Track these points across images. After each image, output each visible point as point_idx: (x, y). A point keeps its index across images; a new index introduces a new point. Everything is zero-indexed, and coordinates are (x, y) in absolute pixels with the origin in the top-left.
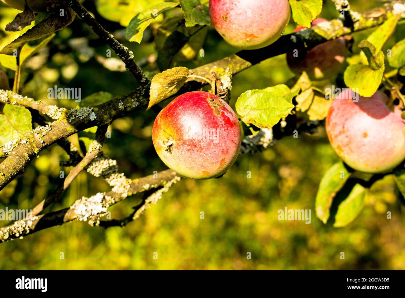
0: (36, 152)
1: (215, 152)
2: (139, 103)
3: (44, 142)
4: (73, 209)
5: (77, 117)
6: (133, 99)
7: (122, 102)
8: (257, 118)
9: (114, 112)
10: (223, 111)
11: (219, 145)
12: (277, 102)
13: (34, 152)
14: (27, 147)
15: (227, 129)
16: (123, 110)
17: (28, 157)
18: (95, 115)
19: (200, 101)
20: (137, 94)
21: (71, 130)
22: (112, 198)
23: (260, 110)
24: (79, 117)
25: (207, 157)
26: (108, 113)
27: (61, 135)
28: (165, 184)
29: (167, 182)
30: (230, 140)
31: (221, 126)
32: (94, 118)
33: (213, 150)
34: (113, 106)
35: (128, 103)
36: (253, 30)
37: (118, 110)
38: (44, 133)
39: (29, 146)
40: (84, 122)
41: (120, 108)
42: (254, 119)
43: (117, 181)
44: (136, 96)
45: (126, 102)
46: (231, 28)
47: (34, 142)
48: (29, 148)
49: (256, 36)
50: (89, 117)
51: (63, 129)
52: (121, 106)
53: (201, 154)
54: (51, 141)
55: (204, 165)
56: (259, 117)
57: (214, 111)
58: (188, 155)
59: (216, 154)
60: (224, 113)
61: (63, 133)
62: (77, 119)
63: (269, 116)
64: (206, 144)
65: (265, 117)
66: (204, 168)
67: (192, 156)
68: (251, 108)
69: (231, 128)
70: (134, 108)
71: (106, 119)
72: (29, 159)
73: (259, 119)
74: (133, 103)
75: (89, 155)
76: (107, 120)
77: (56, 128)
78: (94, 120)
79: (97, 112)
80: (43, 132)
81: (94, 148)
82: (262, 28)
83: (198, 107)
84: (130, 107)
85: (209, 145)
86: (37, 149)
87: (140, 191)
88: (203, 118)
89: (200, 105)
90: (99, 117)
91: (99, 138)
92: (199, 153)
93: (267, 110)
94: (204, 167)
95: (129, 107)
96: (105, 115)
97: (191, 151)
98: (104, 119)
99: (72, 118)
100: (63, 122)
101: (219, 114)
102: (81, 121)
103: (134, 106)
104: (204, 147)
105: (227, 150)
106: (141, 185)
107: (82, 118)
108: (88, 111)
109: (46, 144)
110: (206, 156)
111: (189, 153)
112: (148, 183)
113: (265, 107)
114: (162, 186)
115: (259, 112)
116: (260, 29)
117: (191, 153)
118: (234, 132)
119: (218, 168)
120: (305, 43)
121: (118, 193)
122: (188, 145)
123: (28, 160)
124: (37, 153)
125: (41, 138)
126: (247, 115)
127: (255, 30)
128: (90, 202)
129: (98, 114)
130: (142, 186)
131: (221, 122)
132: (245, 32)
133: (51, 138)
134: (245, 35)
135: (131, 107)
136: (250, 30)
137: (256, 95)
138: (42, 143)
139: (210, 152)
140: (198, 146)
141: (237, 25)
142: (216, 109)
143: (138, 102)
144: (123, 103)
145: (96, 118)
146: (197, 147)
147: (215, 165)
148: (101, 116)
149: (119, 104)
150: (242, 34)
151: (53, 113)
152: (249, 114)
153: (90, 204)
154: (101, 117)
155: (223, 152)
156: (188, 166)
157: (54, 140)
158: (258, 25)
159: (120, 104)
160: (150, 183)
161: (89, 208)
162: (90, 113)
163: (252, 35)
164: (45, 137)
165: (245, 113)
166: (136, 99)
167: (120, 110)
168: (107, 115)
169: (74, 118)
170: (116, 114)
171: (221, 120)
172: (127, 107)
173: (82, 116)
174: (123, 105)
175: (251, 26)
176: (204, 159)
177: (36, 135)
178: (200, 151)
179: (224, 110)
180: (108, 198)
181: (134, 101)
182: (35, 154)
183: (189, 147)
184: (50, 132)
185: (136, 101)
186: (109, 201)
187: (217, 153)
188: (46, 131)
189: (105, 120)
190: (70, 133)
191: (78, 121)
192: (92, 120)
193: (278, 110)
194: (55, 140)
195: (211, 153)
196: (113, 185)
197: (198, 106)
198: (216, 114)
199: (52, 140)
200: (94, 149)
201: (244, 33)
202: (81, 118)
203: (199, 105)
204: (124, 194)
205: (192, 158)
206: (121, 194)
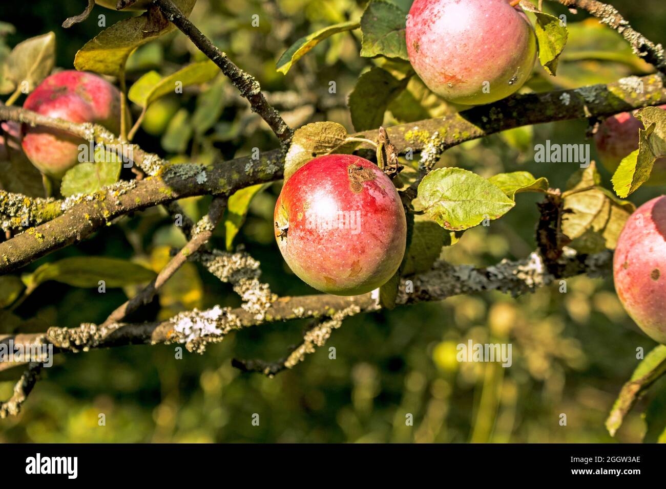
0: (105, 216)
1: (341, 246)
2: (279, 168)
3: (120, 204)
4: (174, 324)
5: (178, 174)
6: (270, 159)
7: (251, 163)
8: (447, 214)
9: (236, 176)
10: (368, 186)
11: (348, 238)
12: (488, 193)
13: (102, 216)
14: (92, 206)
15: (366, 215)
16: (251, 175)
17: (90, 220)
18: (205, 176)
19: (335, 167)
20: (278, 154)
21: (165, 192)
22: (237, 317)
23: (455, 201)
24: (180, 175)
25: (328, 253)
26: (226, 176)
27: (149, 198)
28: (334, 314)
29: (336, 311)
30: (370, 233)
31: (356, 208)
32: (203, 180)
33: (338, 243)
34: (236, 167)
35: (261, 166)
36: (454, 70)
37: (242, 174)
38: (124, 191)
39: (95, 206)
40: (188, 183)
41: (247, 170)
42: (442, 213)
43: (253, 294)
44: (277, 156)
45: (258, 163)
46: (424, 64)
47: (105, 201)
48: (94, 208)
49: (461, 80)
50: (195, 177)
51: (153, 190)
52: (248, 169)
53: (319, 247)
54: (132, 205)
55: (325, 266)
56: (451, 211)
57: (350, 184)
58: (301, 246)
59: (341, 251)
60: (367, 189)
61: (152, 195)
62: (177, 178)
63: (467, 213)
64: (326, 232)
65: (460, 213)
66: (325, 271)
67: (306, 249)
68: (440, 196)
69: (373, 215)
70: (269, 174)
71: (222, 184)
72: (92, 225)
73: (449, 215)
74: (268, 166)
75: (196, 238)
76: (224, 186)
77: (144, 186)
78: (202, 183)
79: (210, 172)
80: (123, 189)
81: (202, 228)
82: (467, 67)
83: (328, 174)
84: (264, 172)
85: (331, 234)
86: (107, 212)
87: (288, 317)
88: (329, 192)
89: (332, 173)
90: (212, 180)
91: (212, 213)
92: (316, 244)
93: (468, 203)
94: (325, 269)
95: (260, 171)
96: (222, 178)
97: (305, 241)
98: (220, 184)
99: (169, 176)
100: (156, 180)
101: (359, 190)
102: (184, 182)
103: (269, 171)
104: (323, 235)
105: (362, 247)
106: (290, 307)
107: (185, 177)
108: (198, 169)
109: (123, 207)
110: (327, 251)
111: (302, 242)
112: (303, 306)
113: (464, 198)
114: (327, 315)
115: (453, 203)
116: (466, 69)
117: (304, 243)
118: (379, 222)
119: (348, 275)
120: (586, 109)
121: (249, 312)
122: (301, 231)
123: (89, 224)
124: (107, 218)
125: (116, 197)
126: (433, 206)
127: (457, 69)
128: (202, 317)
129: (210, 175)
130: (291, 309)
131: (357, 202)
132: (443, 71)
133: (133, 200)
134: (443, 76)
135: (266, 173)
136: (449, 68)
137: (454, 175)
138: (117, 205)
139: (333, 245)
140: (314, 233)
141: (431, 59)
142: (355, 182)
143: (278, 166)
144: (252, 165)
145: (207, 181)
146: (314, 235)
147: (341, 268)
148: (216, 179)
149: (246, 165)
150: (440, 75)
151: (149, 165)
152: (437, 204)
153: (201, 321)
154: (215, 181)
155: (354, 250)
156: (302, 265)
157: (137, 203)
158: (461, 62)
159: (248, 165)
160: (306, 307)
161: (196, 327)
162: (198, 173)
163: (453, 77)
164: (124, 196)
165: (431, 203)
166: (274, 161)
167: (247, 173)
168: (225, 179)
169: (173, 176)
170: (239, 179)
171: (358, 199)
172: (258, 172)
173: (186, 174)
174: (252, 166)
175: (450, 62)
176: (324, 256)
177: (111, 191)
178: (317, 241)
179: (370, 186)
180: (231, 317)
181: (271, 163)
182: (104, 219)
183: (302, 234)
184: (133, 190)
185: (275, 163)
186: (232, 321)
187: (345, 249)
188: (128, 188)
189: (221, 186)
190: (163, 197)
191: (178, 182)
192: (199, 183)
193: (486, 206)
194: (138, 205)
195: (333, 248)
196: (247, 300)
197: (330, 174)
198: (352, 189)
199: (134, 204)
200: (202, 230)
201: (442, 73)
202: (183, 178)
203: (332, 171)
204: (259, 315)
205: (306, 251)
206: (253, 314)
